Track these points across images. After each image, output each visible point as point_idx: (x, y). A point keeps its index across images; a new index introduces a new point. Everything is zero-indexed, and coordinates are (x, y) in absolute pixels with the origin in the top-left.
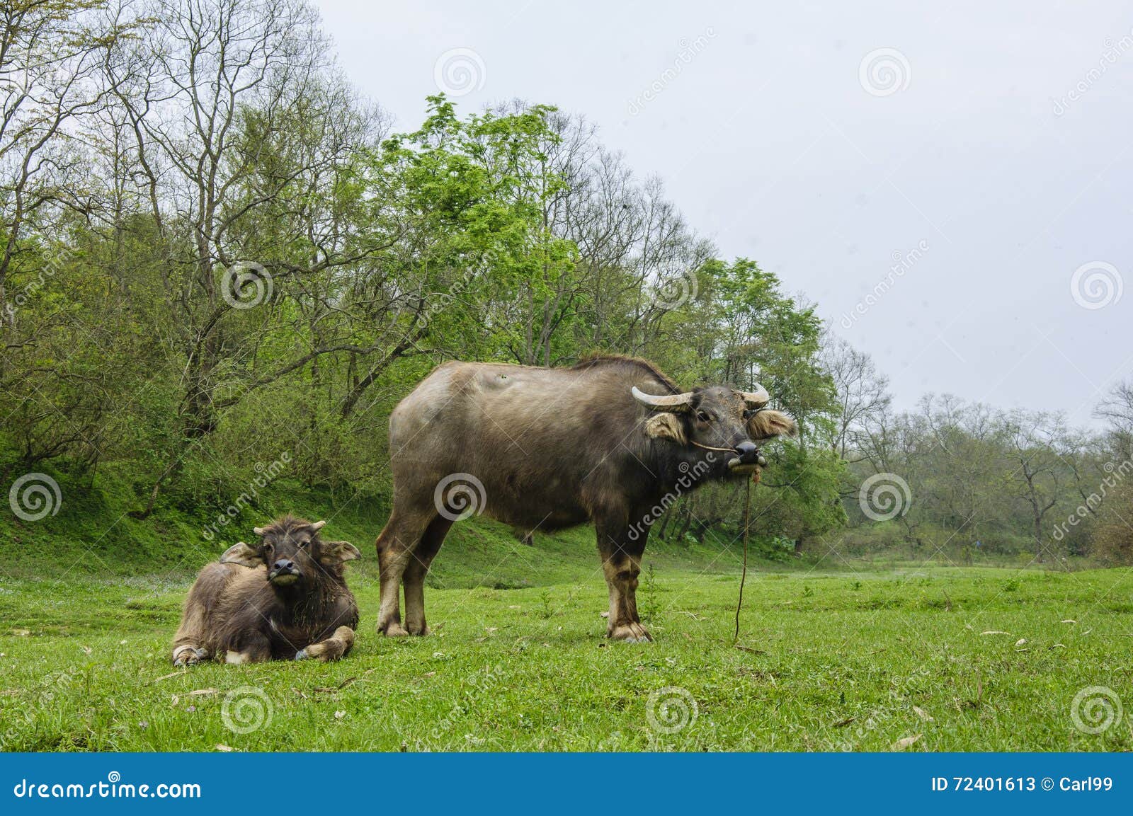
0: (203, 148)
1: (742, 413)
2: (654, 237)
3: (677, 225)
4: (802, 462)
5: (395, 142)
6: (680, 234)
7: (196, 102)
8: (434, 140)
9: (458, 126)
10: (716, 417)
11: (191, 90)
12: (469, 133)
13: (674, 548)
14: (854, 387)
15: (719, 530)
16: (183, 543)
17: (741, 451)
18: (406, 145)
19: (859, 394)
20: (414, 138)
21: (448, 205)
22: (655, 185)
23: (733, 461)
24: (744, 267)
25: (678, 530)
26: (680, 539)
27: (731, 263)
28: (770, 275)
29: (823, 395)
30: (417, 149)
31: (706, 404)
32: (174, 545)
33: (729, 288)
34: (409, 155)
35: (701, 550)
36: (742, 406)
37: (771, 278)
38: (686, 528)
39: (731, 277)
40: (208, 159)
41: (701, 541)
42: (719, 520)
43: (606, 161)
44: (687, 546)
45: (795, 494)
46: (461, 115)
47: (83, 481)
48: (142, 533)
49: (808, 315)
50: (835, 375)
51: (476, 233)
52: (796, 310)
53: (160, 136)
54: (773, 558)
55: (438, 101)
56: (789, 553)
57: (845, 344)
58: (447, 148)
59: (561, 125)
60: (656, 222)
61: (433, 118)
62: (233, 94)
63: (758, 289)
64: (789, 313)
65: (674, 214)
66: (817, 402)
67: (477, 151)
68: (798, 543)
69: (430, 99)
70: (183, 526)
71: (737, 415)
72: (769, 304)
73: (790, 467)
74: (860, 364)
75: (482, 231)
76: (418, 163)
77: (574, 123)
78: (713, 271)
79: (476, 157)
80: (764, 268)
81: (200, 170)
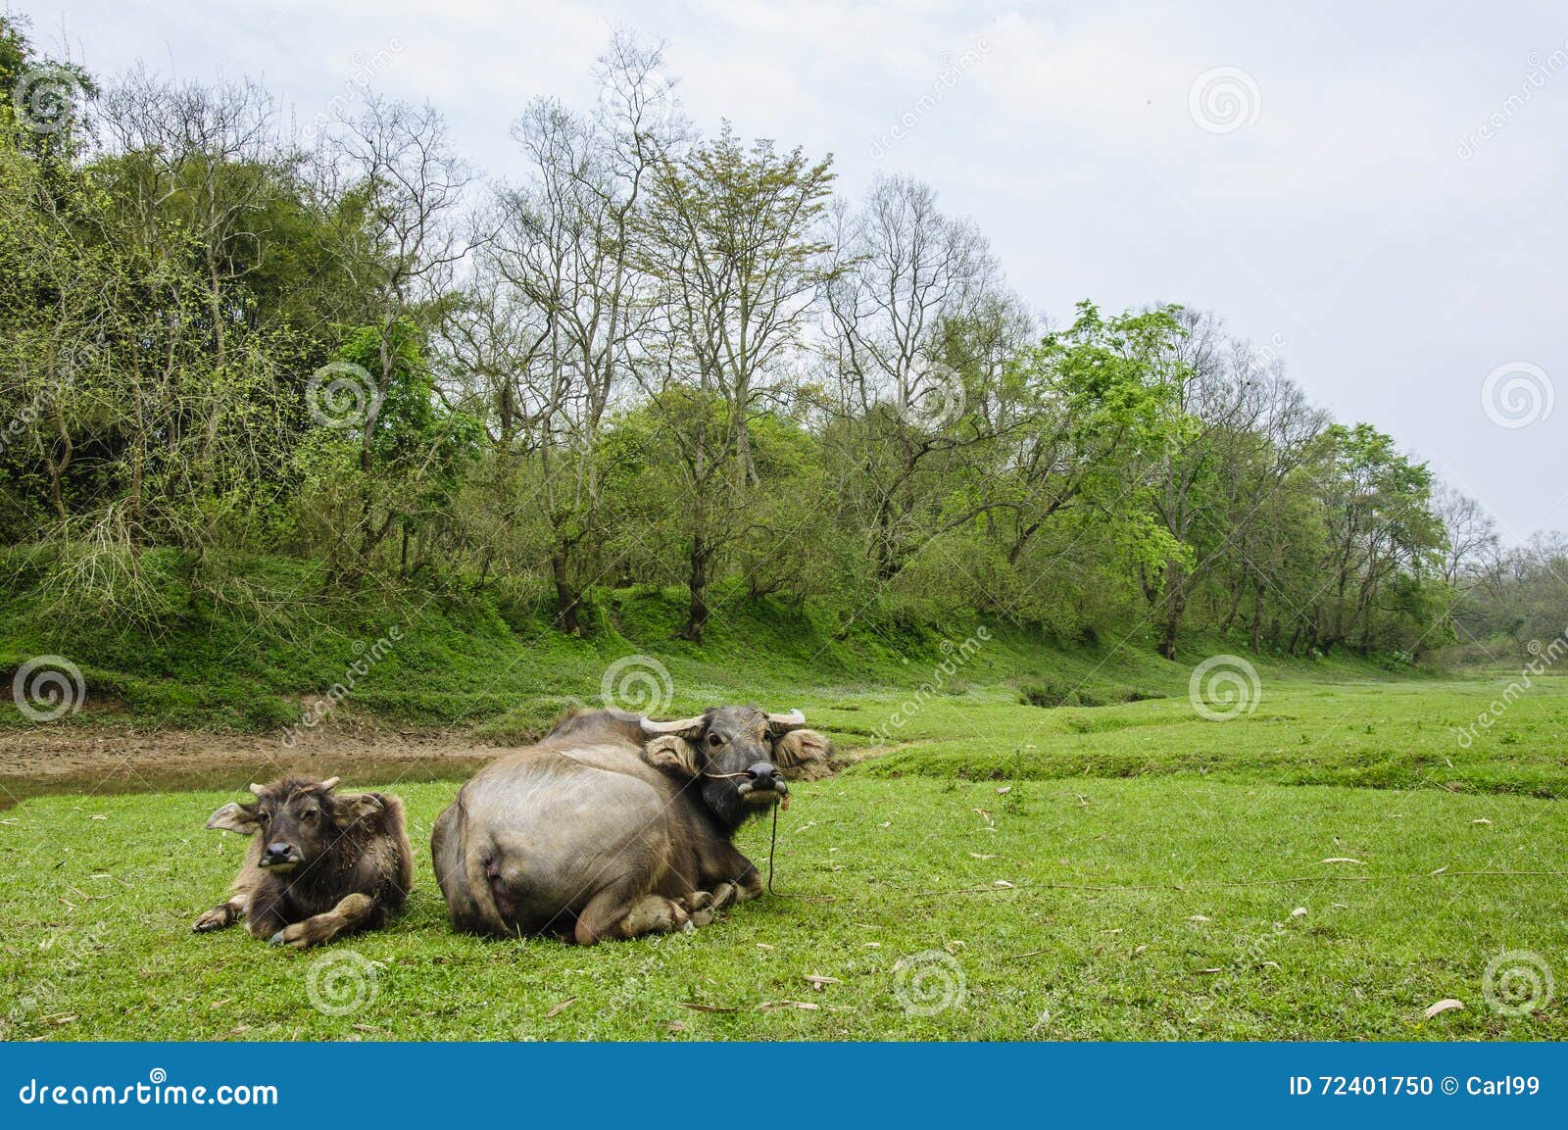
0: (900, 352)
1: (762, 734)
2: (1279, 407)
3: (1297, 397)
4: (1415, 590)
5: (1052, 338)
6: (1301, 405)
7: (894, 315)
8: (1083, 336)
9: (1100, 326)
10: (729, 738)
11: (890, 307)
12: (1110, 330)
13: (1301, 662)
14: (1464, 527)
15: (1342, 645)
16: (874, 659)
17: (753, 775)
18: (1060, 341)
19: (1468, 532)
20: (1066, 335)
21: (1094, 387)
22: (1278, 366)
23: (743, 787)
24: (1362, 431)
25: (1306, 645)
26: (1307, 653)
27: (1352, 427)
28: (1386, 437)
29: (1433, 535)
30: (1068, 344)
31: (718, 725)
32: (867, 661)
33: (1350, 447)
34: (1062, 349)
35: (1327, 662)
36: (763, 725)
37: (1386, 439)
38: (1313, 644)
39: (1352, 439)
40: (904, 360)
41: (1326, 655)
42: (1343, 638)
43: (1237, 346)
44: (1314, 660)
45: (1409, 617)
46: (1103, 316)
47: (796, 610)
48: (844, 653)
49: (1422, 468)
50: (1446, 518)
51: (1113, 409)
52: (1409, 465)
53: (869, 345)
54: (1392, 670)
55: (1085, 305)
56: (1408, 664)
57: (1456, 492)
58: (1093, 343)
59: (1194, 320)
60: (1280, 396)
61: (1081, 320)
62: (922, 309)
63: (1375, 449)
64: (1404, 469)
65: (1295, 388)
66: (1431, 541)
67: (1118, 345)
68: (1416, 656)
69: (1078, 305)
70: (875, 645)
71: (755, 735)
72: (1386, 460)
73: (1405, 594)
74: (1469, 508)
75: (1119, 408)
76: (1068, 355)
77: (1205, 317)
78: (1336, 434)
79: (1117, 349)
80: (1380, 431)
81: (898, 368)
